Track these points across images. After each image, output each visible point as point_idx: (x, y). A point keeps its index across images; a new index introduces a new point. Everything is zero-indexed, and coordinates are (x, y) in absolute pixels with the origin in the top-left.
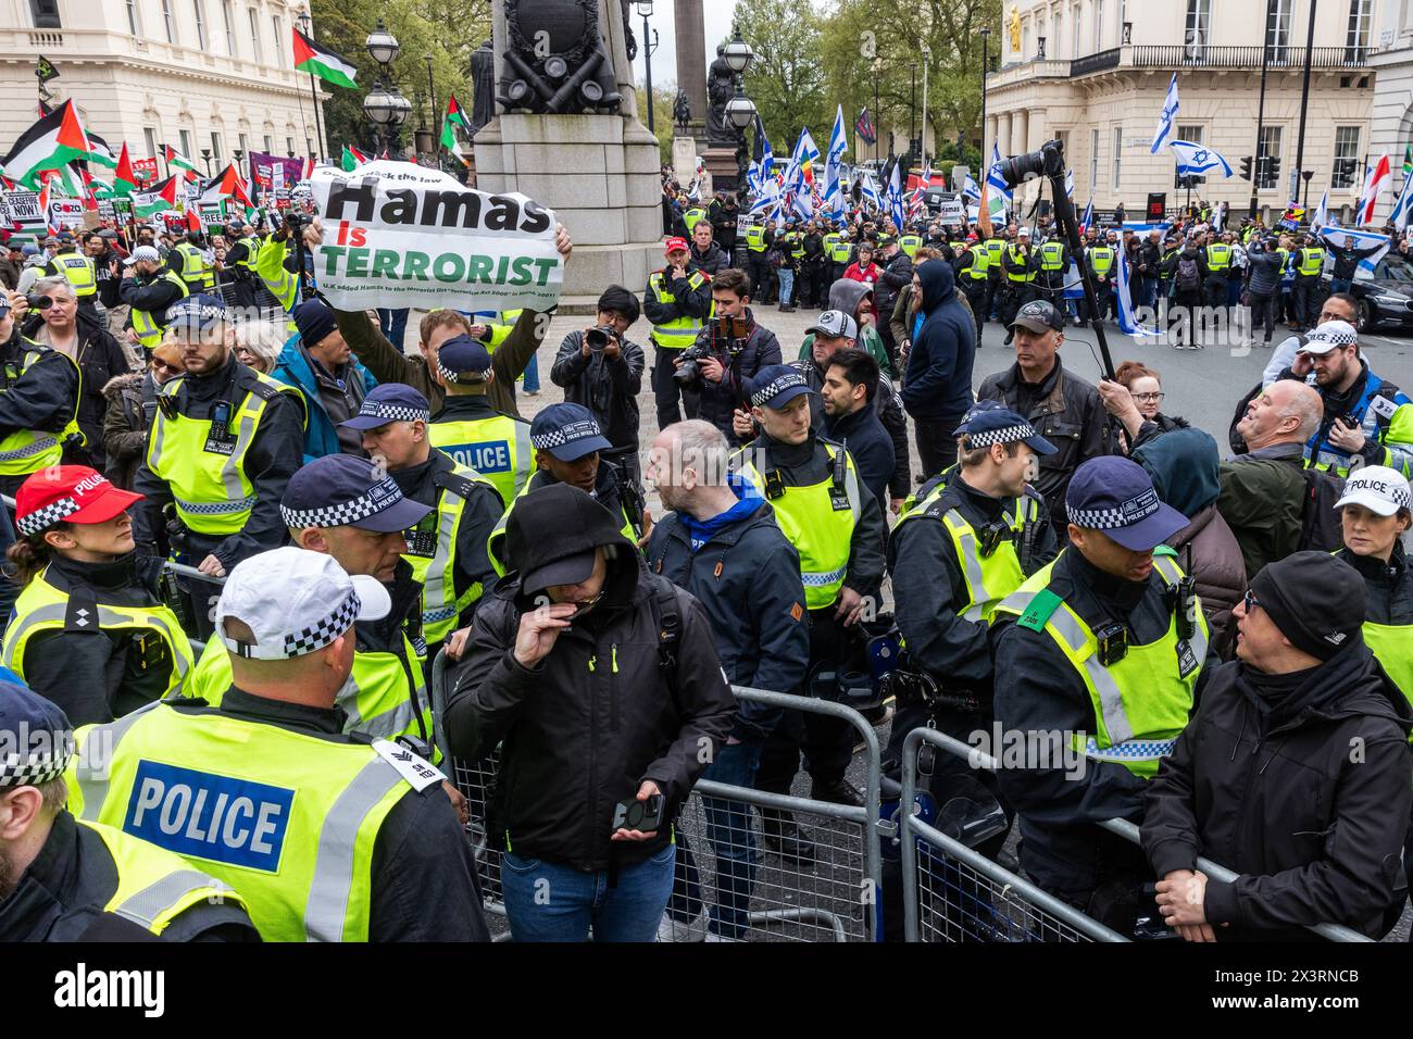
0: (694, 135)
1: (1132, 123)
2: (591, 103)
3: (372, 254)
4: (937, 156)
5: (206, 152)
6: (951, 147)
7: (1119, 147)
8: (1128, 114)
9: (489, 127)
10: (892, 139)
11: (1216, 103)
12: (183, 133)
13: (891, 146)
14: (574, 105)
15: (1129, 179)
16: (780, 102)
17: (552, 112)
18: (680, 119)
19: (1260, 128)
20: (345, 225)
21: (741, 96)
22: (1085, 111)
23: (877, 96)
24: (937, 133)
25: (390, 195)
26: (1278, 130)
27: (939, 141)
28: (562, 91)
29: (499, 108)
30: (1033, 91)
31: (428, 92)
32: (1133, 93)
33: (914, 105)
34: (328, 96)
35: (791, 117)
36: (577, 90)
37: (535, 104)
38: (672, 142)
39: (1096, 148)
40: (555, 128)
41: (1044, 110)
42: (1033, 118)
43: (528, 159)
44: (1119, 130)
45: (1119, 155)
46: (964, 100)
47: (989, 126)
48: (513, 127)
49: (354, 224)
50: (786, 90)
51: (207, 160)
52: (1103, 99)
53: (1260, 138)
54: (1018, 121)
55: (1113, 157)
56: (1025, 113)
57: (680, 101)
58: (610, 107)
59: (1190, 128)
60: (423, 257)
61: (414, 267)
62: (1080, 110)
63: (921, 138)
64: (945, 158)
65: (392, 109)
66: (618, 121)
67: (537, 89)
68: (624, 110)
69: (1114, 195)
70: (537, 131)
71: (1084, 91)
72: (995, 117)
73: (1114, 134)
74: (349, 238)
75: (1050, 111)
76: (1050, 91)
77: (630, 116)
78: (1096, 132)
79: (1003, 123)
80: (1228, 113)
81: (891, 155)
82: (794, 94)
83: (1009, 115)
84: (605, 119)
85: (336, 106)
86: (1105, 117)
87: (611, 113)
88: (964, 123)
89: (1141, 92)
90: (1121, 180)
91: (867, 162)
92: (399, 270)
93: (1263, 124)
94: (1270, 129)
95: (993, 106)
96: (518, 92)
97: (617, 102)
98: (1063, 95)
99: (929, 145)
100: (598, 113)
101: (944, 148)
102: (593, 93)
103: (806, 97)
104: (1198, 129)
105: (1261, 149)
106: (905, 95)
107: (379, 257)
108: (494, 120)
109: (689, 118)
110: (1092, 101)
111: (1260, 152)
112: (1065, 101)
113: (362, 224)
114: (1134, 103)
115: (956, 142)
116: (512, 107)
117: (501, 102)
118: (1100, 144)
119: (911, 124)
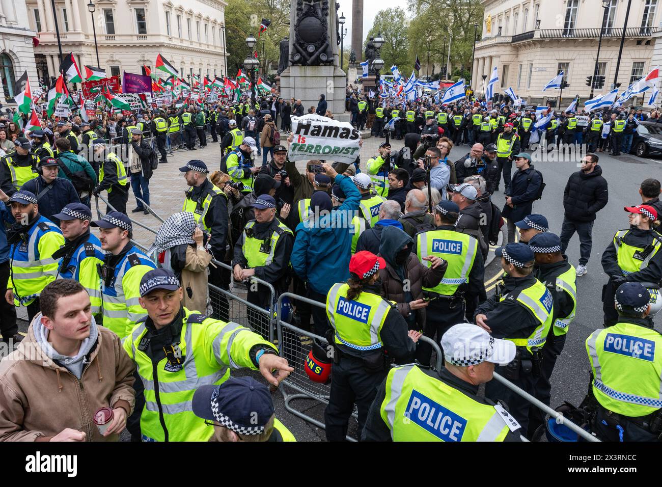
0: (356, 67)
1: (538, 61)
2: (323, 62)
3: (307, 146)
4: (452, 74)
5: (189, 76)
6: (458, 71)
7: (531, 71)
8: (536, 58)
9: (286, 71)
10: (434, 67)
11: (577, 52)
12: (181, 68)
13: (433, 70)
14: (317, 63)
15: (534, 85)
16: (390, 53)
17: (309, 65)
18: (352, 61)
19: (597, 63)
20: (300, 136)
21: (379, 58)
22: (517, 57)
23: (429, 50)
24: (452, 65)
25: (315, 127)
26: (605, 64)
27: (453, 68)
28: (313, 57)
29: (290, 63)
30: (495, 49)
31: (262, 52)
32: (539, 49)
33: (444, 54)
34: (229, 54)
35: (394, 59)
36: (318, 57)
37: (303, 62)
38: (348, 69)
39: (521, 72)
40: (309, 71)
41: (499, 56)
42: (494, 60)
43: (299, 83)
44: (532, 64)
45: (531, 74)
46: (465, 52)
47: (475, 62)
48: (295, 71)
49: (303, 136)
50: (393, 49)
51: (189, 78)
52: (526, 51)
53: (596, 67)
54: (487, 61)
55: (528, 76)
56: (491, 58)
57: (352, 54)
58: (330, 63)
59: (564, 64)
60: (320, 146)
61: (317, 150)
62: (515, 56)
63: (446, 67)
64: (455, 75)
65: (253, 64)
66: (332, 68)
67: (304, 57)
68: (335, 64)
69: (527, 91)
70: (303, 72)
71: (517, 49)
72: (478, 59)
73: (529, 66)
74: (301, 141)
75: (502, 56)
76: (502, 49)
77: (336, 66)
78: (521, 65)
79: (481, 62)
80: (582, 57)
81: (433, 74)
82: (396, 50)
83: (484, 58)
84: (327, 68)
85: (231, 58)
86: (525, 59)
87: (330, 65)
88: (464, 61)
89: (543, 49)
90: (531, 85)
91: (423, 76)
92: (313, 151)
93: (599, 61)
94: (601, 63)
95: (477, 55)
96: (297, 58)
97: (332, 61)
98: (507, 50)
99: (449, 70)
100: (325, 65)
101: (455, 71)
102: (324, 58)
103: (400, 51)
104: (568, 64)
105: (596, 72)
106: (441, 50)
107: (308, 147)
108: (288, 68)
109: (355, 60)
110: (520, 52)
111: (595, 74)
112: (508, 53)
113: (305, 136)
114: (539, 53)
115: (460, 69)
116: (294, 63)
117: (291, 61)
118: (523, 70)
119: (442, 62)
